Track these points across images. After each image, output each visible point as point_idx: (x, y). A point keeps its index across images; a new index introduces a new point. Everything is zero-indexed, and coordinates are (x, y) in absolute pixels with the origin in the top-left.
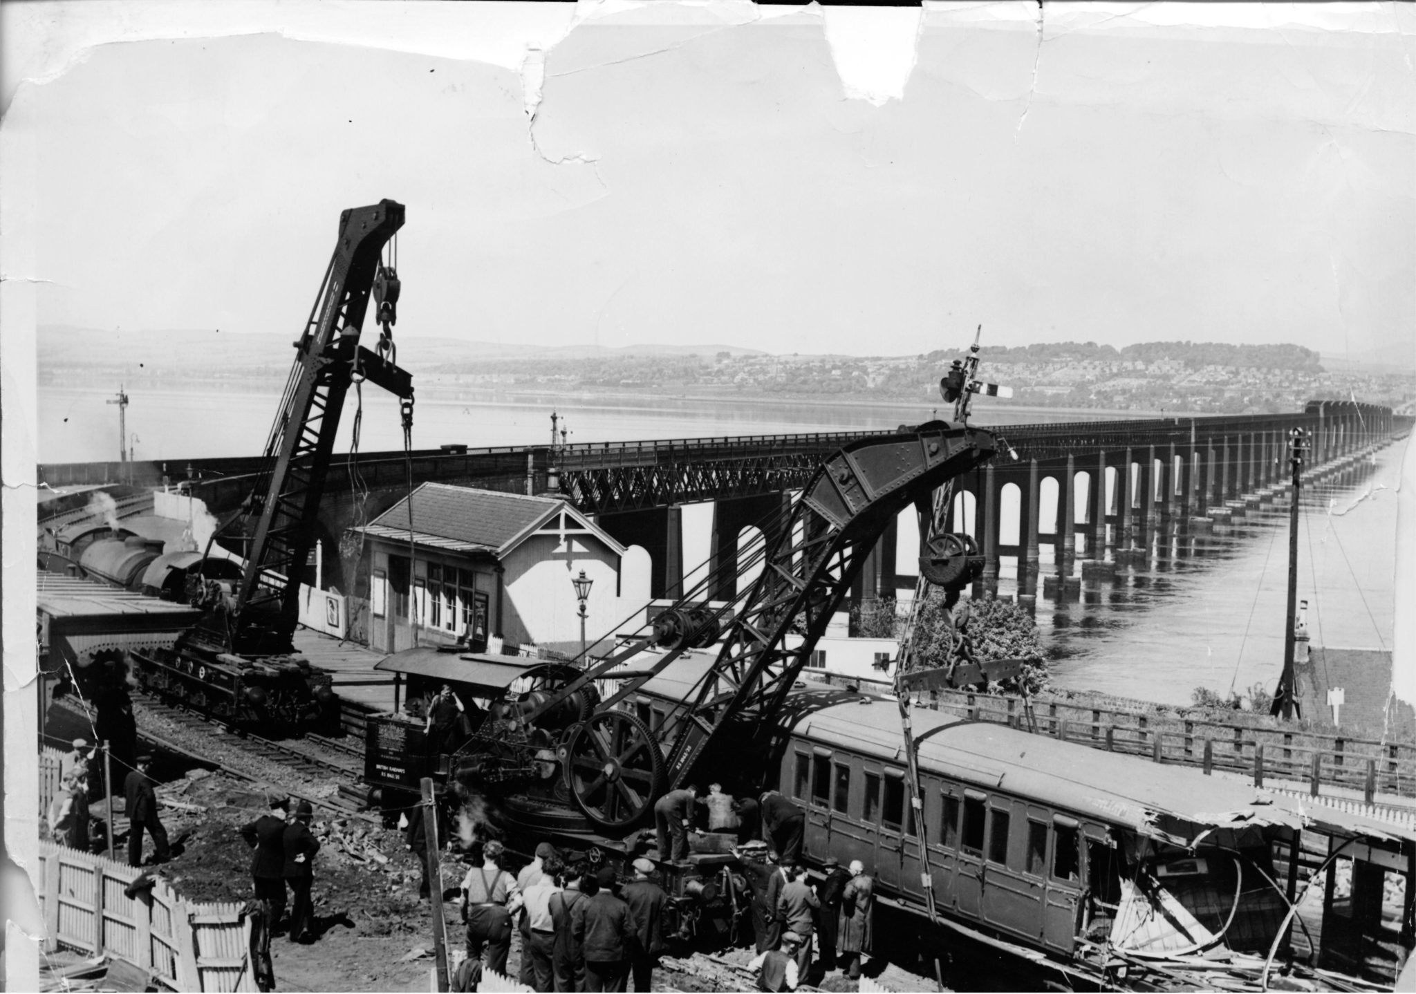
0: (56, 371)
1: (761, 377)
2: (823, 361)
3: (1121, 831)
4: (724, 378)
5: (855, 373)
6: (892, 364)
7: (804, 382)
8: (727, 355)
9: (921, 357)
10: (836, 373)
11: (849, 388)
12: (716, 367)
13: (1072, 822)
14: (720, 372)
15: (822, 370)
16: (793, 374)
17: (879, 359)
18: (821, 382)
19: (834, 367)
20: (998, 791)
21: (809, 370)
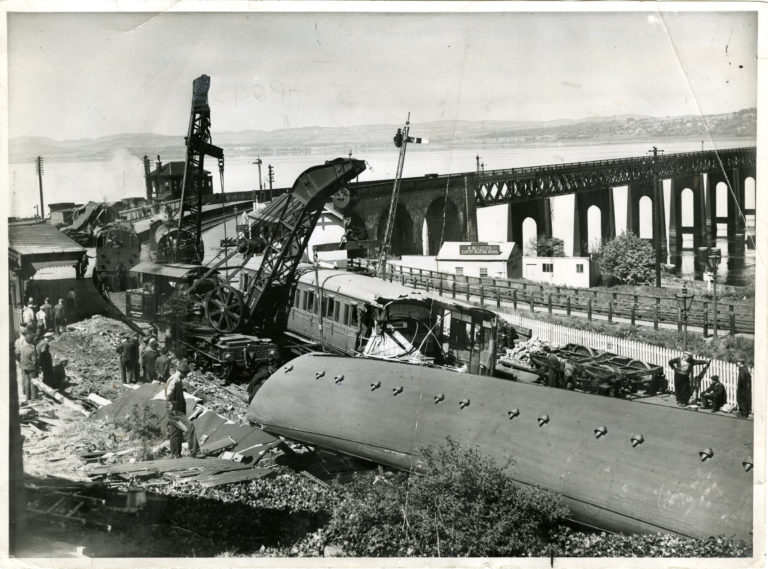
0: (312, 148)
1: (649, 130)
2: (682, 119)
3: (368, 305)
4: (630, 131)
5: (700, 124)
6: (719, 118)
7: (672, 131)
8: (632, 119)
9: (735, 113)
10: (689, 125)
11: (696, 132)
12: (626, 126)
13: (355, 303)
14: (628, 128)
15: (682, 123)
16: (666, 128)
17: (712, 116)
18: (681, 130)
19: (688, 122)
20: (337, 293)
21: (675, 124)
